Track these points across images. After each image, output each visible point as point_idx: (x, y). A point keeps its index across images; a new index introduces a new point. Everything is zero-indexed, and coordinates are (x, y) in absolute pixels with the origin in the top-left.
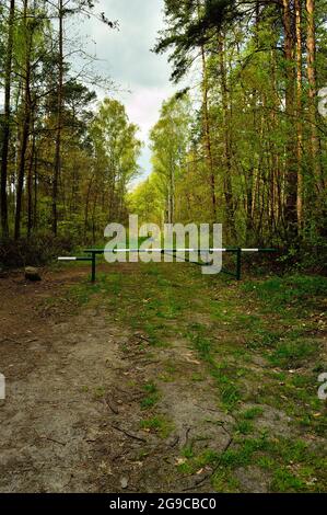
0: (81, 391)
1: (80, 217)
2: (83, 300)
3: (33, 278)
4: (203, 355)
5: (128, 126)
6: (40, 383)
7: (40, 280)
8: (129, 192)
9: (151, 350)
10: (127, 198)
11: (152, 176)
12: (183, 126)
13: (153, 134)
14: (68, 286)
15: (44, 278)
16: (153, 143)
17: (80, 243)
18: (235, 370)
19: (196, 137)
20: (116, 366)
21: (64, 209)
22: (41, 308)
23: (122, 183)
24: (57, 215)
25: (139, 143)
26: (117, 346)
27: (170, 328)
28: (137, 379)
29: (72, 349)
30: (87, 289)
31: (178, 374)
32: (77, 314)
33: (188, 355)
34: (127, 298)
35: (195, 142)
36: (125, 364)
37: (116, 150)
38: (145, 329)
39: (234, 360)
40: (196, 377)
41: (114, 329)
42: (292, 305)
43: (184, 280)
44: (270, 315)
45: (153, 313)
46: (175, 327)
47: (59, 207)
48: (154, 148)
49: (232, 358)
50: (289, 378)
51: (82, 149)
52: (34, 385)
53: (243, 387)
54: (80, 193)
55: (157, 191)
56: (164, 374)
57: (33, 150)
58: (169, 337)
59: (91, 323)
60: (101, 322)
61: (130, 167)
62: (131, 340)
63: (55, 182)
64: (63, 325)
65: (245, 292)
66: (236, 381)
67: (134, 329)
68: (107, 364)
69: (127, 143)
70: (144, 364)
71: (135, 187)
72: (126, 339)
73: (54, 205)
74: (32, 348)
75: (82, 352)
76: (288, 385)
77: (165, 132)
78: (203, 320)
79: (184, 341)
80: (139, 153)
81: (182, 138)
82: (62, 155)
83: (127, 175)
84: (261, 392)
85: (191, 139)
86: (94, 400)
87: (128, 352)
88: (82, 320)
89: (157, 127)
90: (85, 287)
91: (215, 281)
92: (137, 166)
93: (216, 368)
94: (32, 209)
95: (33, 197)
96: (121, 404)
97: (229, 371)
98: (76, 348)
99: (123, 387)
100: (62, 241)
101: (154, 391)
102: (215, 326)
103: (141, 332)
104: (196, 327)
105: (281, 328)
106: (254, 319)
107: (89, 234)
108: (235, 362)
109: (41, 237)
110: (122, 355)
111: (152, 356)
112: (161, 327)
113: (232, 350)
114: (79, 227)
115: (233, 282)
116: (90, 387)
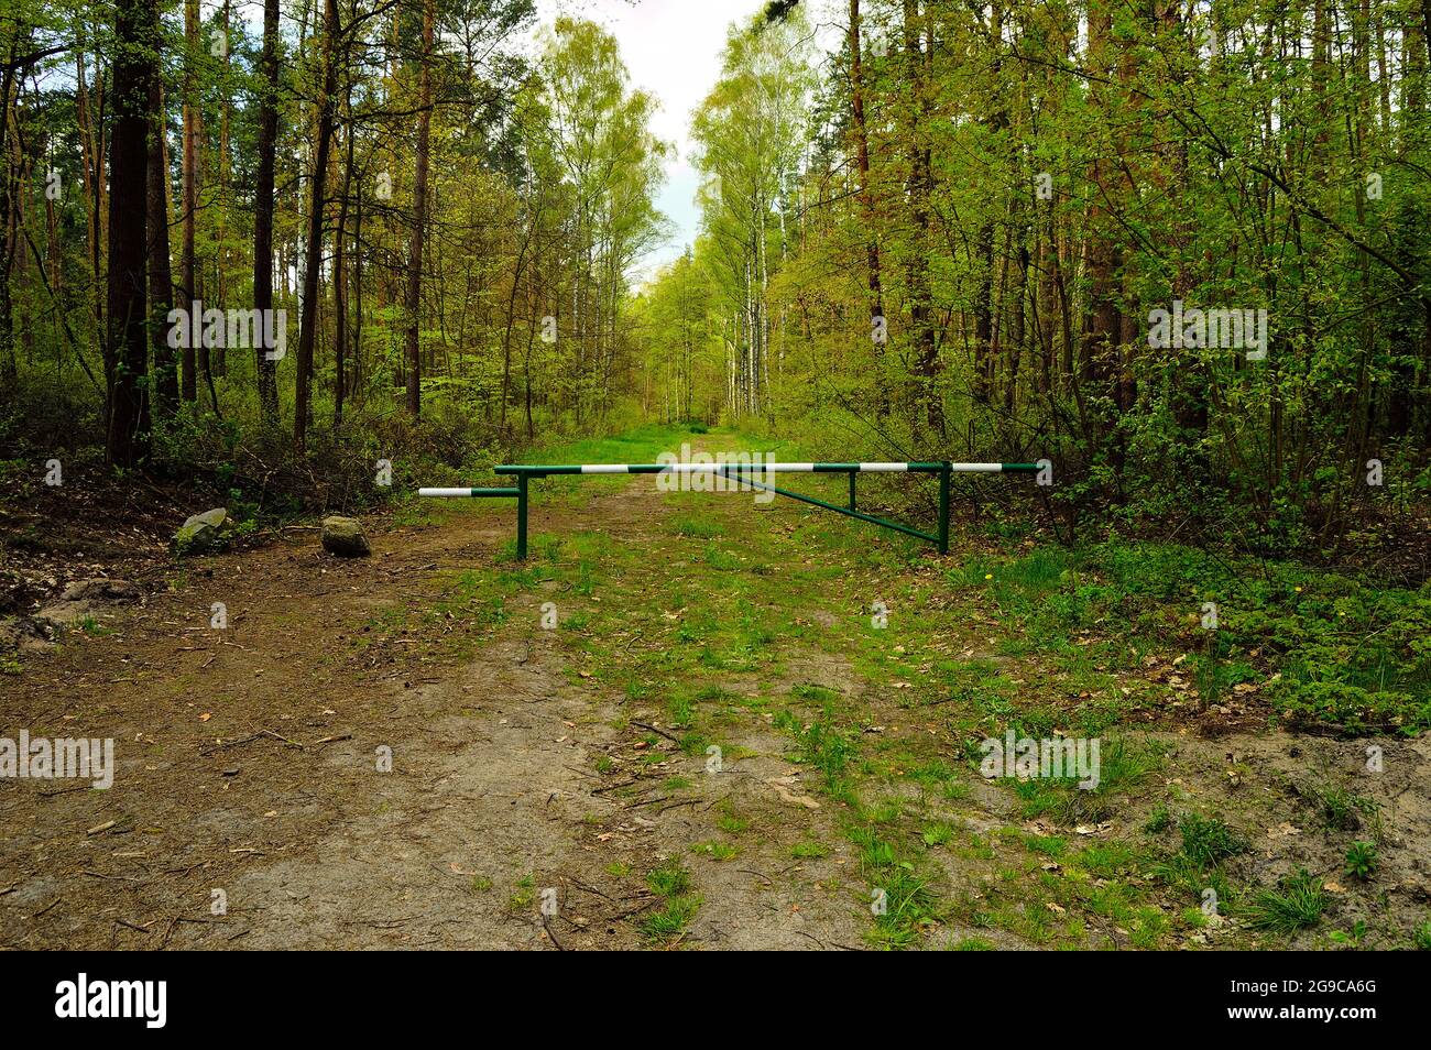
0: (470, 890)
1: (489, 367)
2: (491, 615)
3: (347, 550)
4: (829, 783)
5: (627, 96)
6: (354, 866)
7: (366, 553)
8: (634, 290)
9: (678, 766)
10: (628, 309)
11: (701, 244)
12: (789, 97)
13: (701, 122)
14: (448, 572)
15: (380, 547)
16: (701, 149)
17: (487, 443)
18: (919, 824)
19: (828, 130)
20: (575, 814)
21: (442, 342)
22: (365, 641)
23: (613, 263)
24: (420, 360)
25: (660, 148)
26: (582, 752)
27: (737, 699)
28: (636, 852)
29: (452, 763)
30: (504, 581)
31: (754, 838)
32: (470, 659)
33: (784, 782)
34: (616, 607)
35: (826, 146)
36: (602, 807)
37: (595, 168)
38: (663, 702)
39: (916, 795)
40: (805, 847)
41: (576, 704)
42: (1096, 630)
43: (787, 554)
44: (1031, 661)
45: (691, 653)
46: (754, 696)
47: (428, 335)
48: (707, 164)
49: (910, 791)
50: (1073, 850)
51: (494, 165)
52: (335, 873)
53: (939, 878)
54: (489, 295)
55: (714, 286)
56: (712, 841)
57: (351, 170)
58: (733, 725)
59: (510, 686)
60: (538, 682)
61: (633, 219)
62: (625, 734)
63: (416, 261)
64: (427, 690)
65: (961, 591)
66: (919, 859)
67: (634, 701)
68: (549, 809)
69: (626, 146)
70: (659, 807)
71: (651, 277)
72: (607, 733)
73: (413, 332)
74: (335, 762)
75: (480, 771)
76: (1069, 872)
77: (737, 116)
78: (835, 675)
79: (776, 741)
80: (659, 175)
81: (786, 133)
82: (435, 184)
83: (629, 241)
84: (991, 894)
85: (812, 135)
86: (508, 917)
87: (614, 771)
88: (482, 675)
89: (714, 101)
90: (496, 575)
91: (876, 556)
92: (656, 216)
93: (862, 822)
94: (347, 341)
95: (352, 306)
96: (584, 930)
97: (901, 830)
98: (461, 760)
99: (592, 878)
100: (435, 438)
101: (680, 889)
102: (870, 691)
103: (655, 711)
104: (812, 697)
105: (1059, 699)
106: (981, 671)
107: (517, 414)
108: (922, 804)
109: (374, 424)
110: (597, 780)
111: (679, 785)
112: (712, 697)
113: (915, 764)
114: (485, 394)
115: (928, 560)
116: (497, 879)
